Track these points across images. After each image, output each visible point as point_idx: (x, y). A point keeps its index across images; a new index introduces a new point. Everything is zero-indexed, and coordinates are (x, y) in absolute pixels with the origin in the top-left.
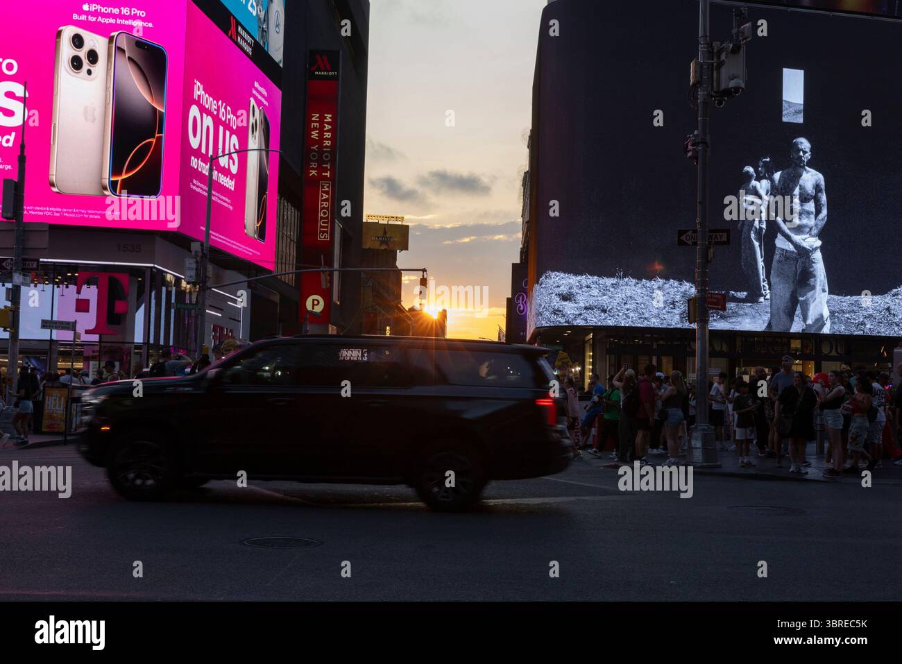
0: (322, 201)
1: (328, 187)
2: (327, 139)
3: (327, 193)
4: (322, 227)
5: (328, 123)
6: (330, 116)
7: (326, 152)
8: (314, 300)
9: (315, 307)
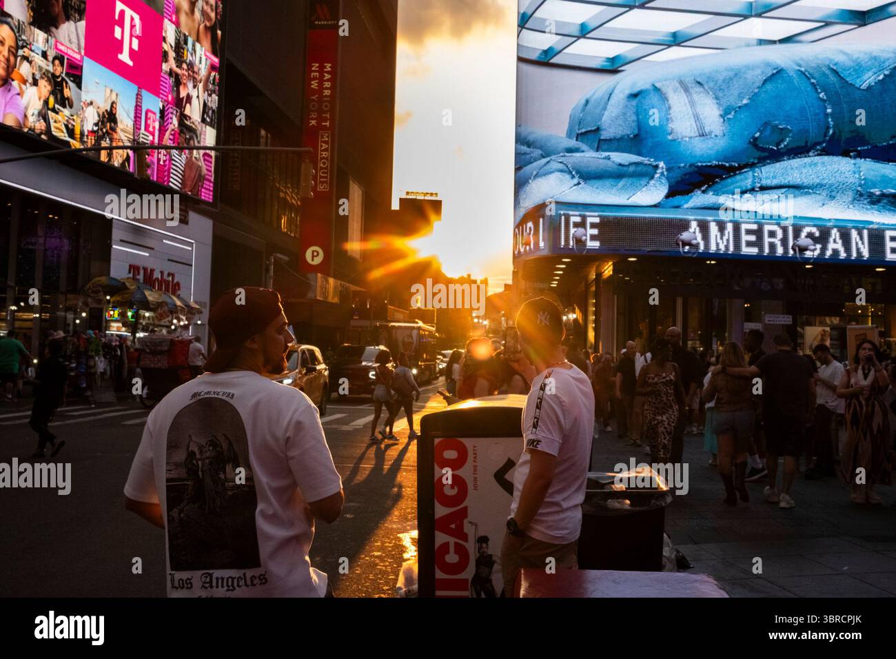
0: (321, 151)
1: (328, 137)
2: (327, 88)
3: (326, 142)
4: (321, 177)
5: (328, 72)
6: (330, 65)
7: (328, 101)
8: (313, 252)
9: (315, 258)
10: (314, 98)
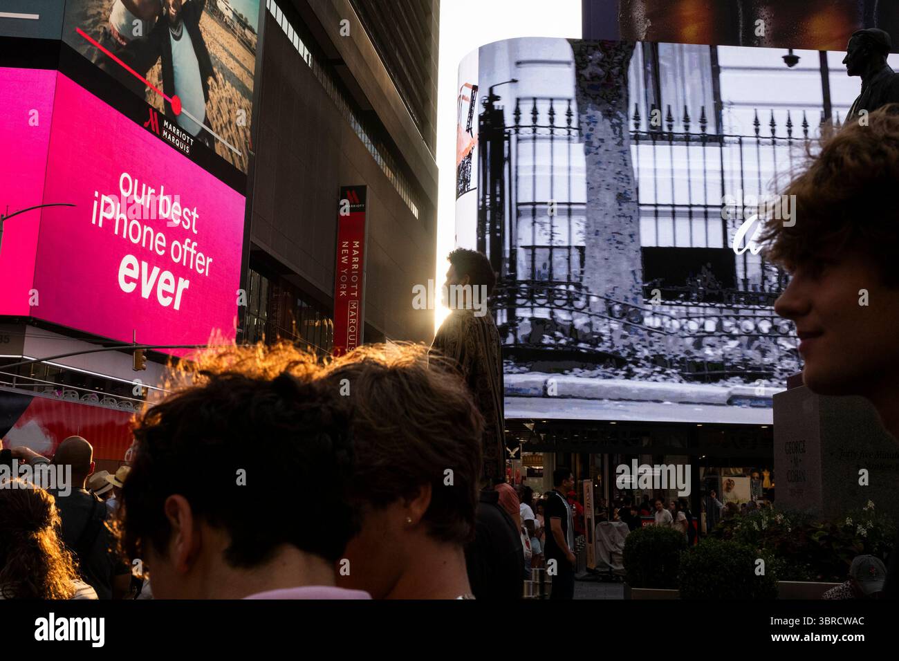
0: (350, 318)
1: (356, 305)
2: (355, 263)
3: (354, 310)
4: (350, 341)
5: (356, 249)
7: (355, 274)
10: (344, 271)
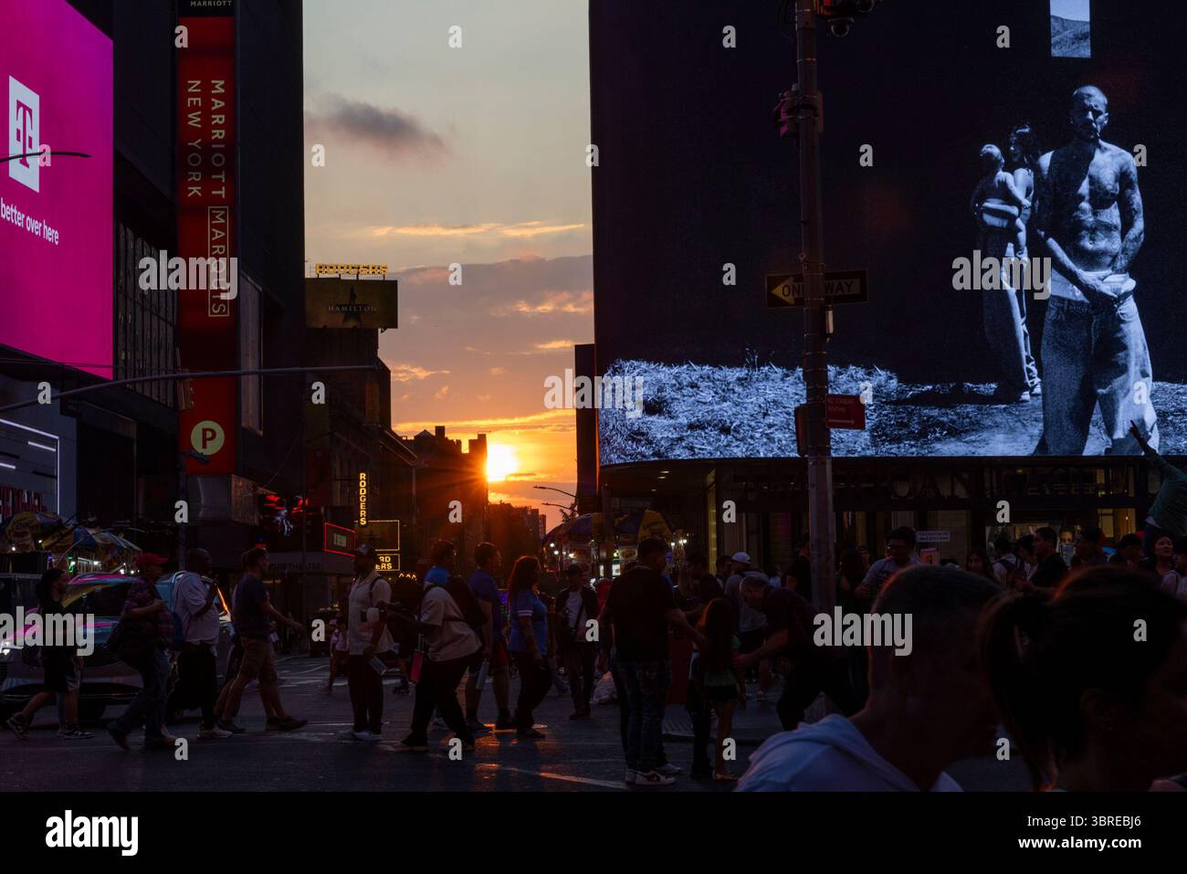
0: (213, 243)
1: (224, 217)
2: (217, 126)
3: (221, 227)
4: (215, 292)
5: (218, 96)
6: (222, 83)
7: (220, 150)
8: (205, 431)
9: (208, 442)
10: (194, 144)
